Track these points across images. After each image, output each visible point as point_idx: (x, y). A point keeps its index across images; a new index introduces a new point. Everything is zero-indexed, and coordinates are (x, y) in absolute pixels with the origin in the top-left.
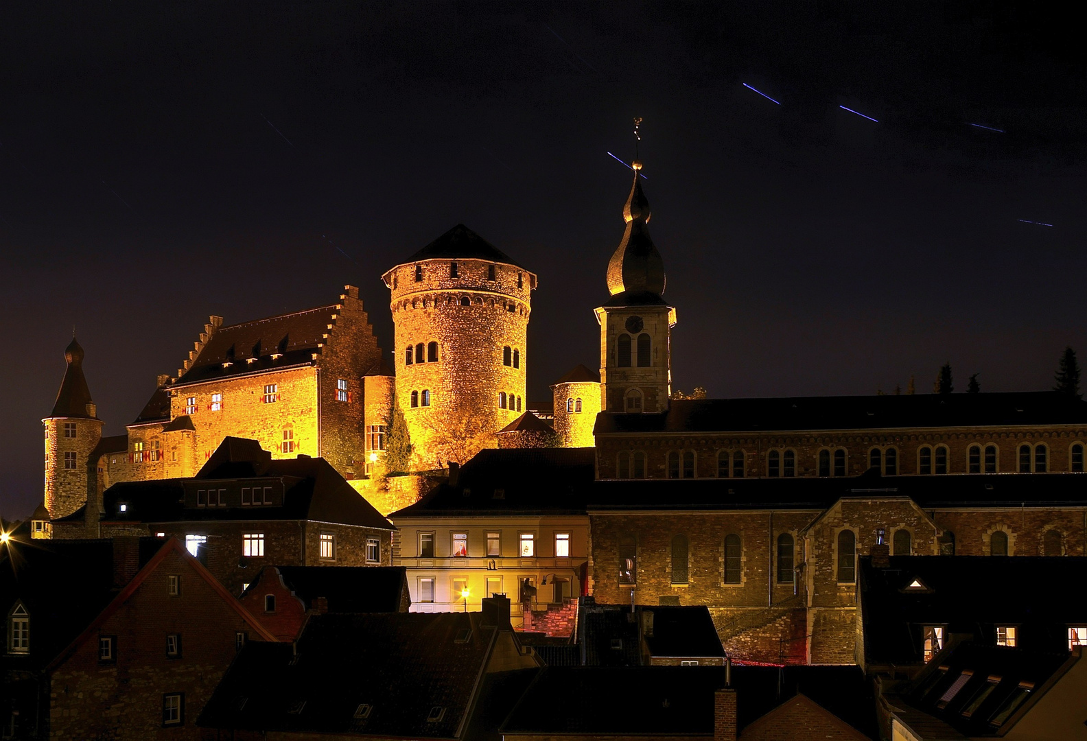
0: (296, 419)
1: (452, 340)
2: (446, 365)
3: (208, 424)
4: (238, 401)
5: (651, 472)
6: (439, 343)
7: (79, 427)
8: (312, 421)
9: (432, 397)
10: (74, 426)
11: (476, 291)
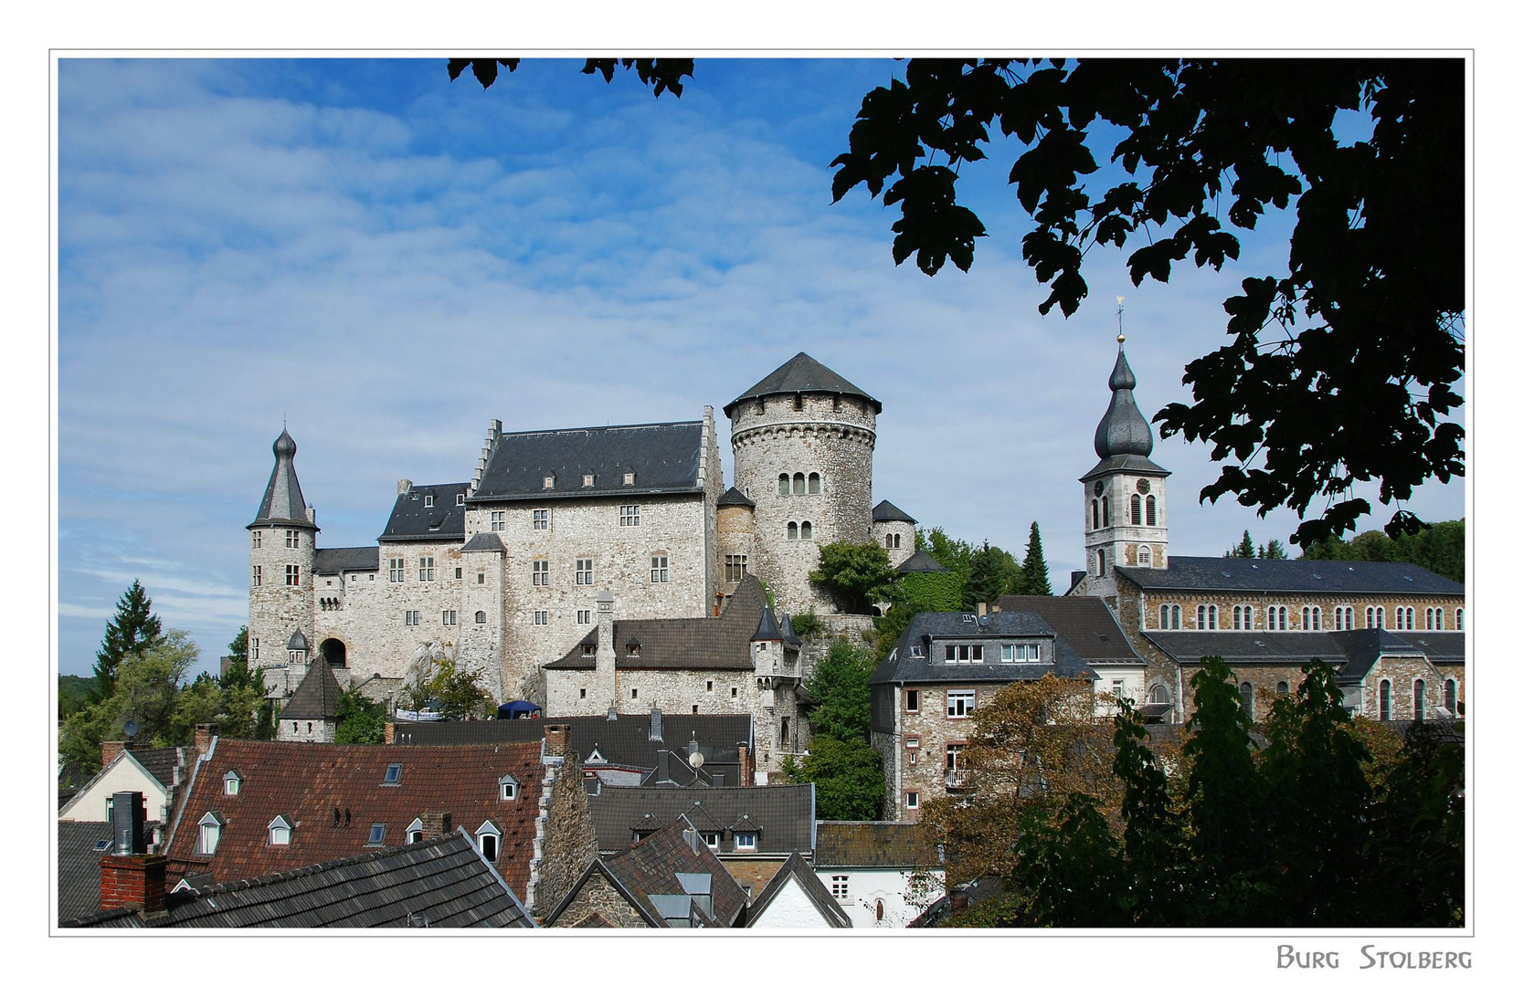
0: (671, 546)
1: (834, 472)
2: (829, 497)
3: (527, 544)
4: (578, 522)
5: (1185, 624)
6: (821, 476)
7: (303, 537)
8: (697, 549)
9: (813, 530)
10: (296, 534)
11: (854, 425)
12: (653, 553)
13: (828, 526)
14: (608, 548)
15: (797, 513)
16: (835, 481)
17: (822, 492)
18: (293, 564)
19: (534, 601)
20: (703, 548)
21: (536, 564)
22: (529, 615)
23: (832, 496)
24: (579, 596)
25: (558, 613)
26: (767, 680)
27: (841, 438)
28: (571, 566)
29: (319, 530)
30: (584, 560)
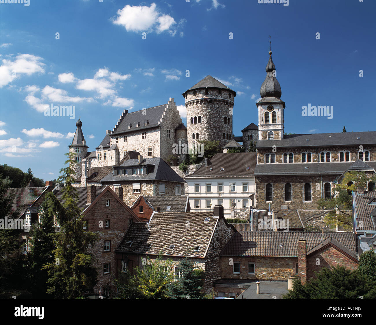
0: (153, 144)
1: (206, 115)
2: (204, 124)
3: (123, 147)
5: (277, 161)
6: (202, 117)
7: (80, 149)
8: (158, 145)
9: (199, 135)
10: (78, 148)
11: (214, 98)
12: (149, 147)
13: (204, 134)
14: (139, 146)
15: (195, 130)
16: (206, 118)
17: (202, 122)
18: (77, 157)
27: (209, 103)
29: (88, 147)
30: (134, 150)
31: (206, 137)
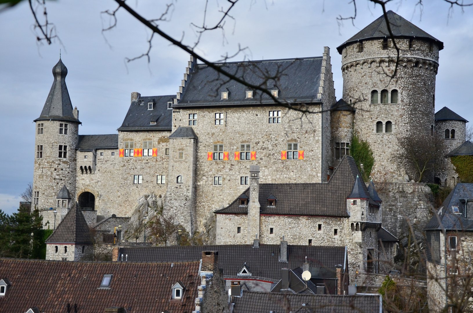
0: (300, 136)
1: (408, 89)
2: (404, 106)
3: (210, 134)
4: (242, 120)
6: (399, 91)
7: (70, 127)
8: (317, 138)
9: (393, 127)
10: (66, 125)
11: (423, 58)
12: (288, 141)
13: (404, 124)
14: (260, 137)
15: (383, 115)
16: (408, 95)
17: (399, 102)
18: (63, 145)
19: (213, 170)
20: (320, 138)
21: (216, 147)
22: (210, 179)
23: (406, 105)
24: (241, 167)
25: (228, 178)
26: (357, 224)
27: (413, 66)
28: (237, 148)
29: (81, 123)
30: (245, 144)
31: (407, 131)
